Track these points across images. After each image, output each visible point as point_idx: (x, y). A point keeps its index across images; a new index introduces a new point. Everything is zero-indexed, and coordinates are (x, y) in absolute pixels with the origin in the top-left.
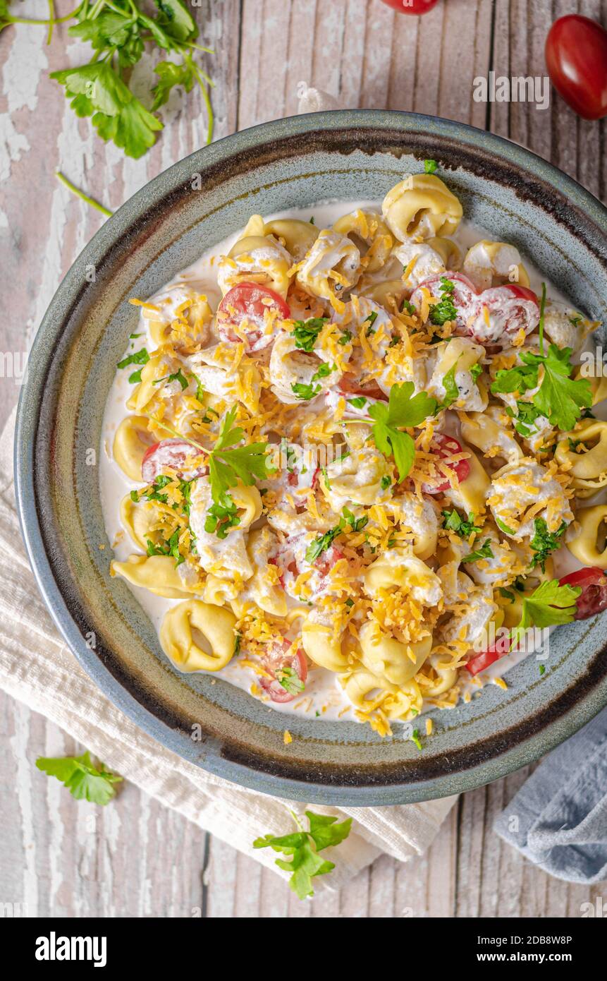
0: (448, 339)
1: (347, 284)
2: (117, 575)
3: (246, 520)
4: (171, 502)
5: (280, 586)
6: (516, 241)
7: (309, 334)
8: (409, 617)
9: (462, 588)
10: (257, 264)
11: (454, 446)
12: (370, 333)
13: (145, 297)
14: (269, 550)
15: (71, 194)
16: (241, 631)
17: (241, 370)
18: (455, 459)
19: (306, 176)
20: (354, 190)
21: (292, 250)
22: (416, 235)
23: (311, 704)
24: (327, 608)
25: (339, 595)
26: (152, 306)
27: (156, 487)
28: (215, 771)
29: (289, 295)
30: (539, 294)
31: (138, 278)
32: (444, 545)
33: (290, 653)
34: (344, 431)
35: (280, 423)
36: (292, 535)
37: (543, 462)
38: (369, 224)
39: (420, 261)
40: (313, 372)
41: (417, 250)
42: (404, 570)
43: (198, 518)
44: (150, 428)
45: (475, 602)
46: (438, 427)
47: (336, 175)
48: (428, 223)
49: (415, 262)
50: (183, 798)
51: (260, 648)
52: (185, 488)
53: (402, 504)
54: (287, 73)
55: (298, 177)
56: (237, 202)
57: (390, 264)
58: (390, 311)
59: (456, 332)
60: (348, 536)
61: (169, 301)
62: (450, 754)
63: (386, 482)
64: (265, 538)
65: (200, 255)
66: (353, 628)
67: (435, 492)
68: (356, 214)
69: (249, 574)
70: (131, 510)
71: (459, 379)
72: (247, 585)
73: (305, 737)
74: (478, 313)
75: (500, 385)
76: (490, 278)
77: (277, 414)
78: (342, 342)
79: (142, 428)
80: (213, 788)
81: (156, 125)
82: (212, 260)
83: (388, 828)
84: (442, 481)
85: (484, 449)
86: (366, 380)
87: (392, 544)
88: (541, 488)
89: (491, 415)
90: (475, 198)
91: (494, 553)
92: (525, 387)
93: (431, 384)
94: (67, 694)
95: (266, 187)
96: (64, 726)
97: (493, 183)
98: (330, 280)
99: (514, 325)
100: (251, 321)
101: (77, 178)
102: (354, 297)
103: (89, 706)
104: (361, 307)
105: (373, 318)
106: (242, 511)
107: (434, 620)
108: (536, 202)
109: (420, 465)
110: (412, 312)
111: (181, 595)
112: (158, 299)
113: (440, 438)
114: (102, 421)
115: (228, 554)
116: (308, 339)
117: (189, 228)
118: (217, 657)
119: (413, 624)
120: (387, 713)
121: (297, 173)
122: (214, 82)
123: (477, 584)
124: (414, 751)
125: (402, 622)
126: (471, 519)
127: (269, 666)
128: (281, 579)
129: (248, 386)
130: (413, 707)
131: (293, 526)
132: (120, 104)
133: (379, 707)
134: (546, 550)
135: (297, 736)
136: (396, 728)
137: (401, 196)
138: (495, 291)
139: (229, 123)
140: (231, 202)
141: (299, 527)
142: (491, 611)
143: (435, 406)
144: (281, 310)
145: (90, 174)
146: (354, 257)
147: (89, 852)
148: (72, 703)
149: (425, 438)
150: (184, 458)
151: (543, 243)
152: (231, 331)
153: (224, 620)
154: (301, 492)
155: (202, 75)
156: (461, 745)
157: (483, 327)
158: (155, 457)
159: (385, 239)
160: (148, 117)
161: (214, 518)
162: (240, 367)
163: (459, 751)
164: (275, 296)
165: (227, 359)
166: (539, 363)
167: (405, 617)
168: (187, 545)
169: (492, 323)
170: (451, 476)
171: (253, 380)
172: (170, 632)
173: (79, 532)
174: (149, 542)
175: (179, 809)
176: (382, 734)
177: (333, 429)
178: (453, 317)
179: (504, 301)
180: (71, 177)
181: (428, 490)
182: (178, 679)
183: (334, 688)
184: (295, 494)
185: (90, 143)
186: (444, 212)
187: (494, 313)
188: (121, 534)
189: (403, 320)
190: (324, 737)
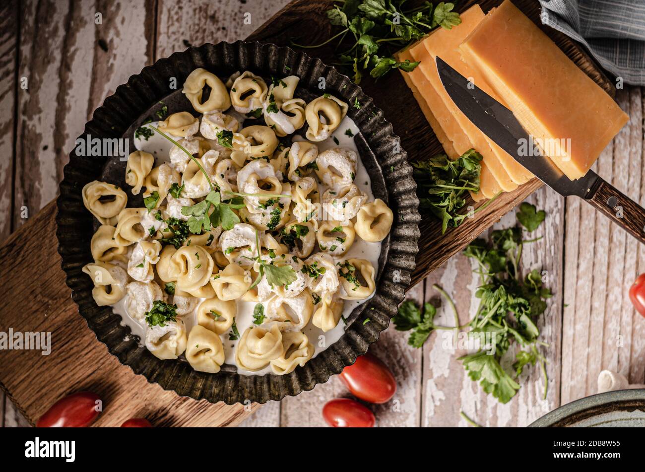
54: (588, 355)
81: (516, 386)
122: (548, 360)
132: (498, 378)
139: (556, 383)
155: (540, 357)
160: (511, 382)
185: (479, 395)
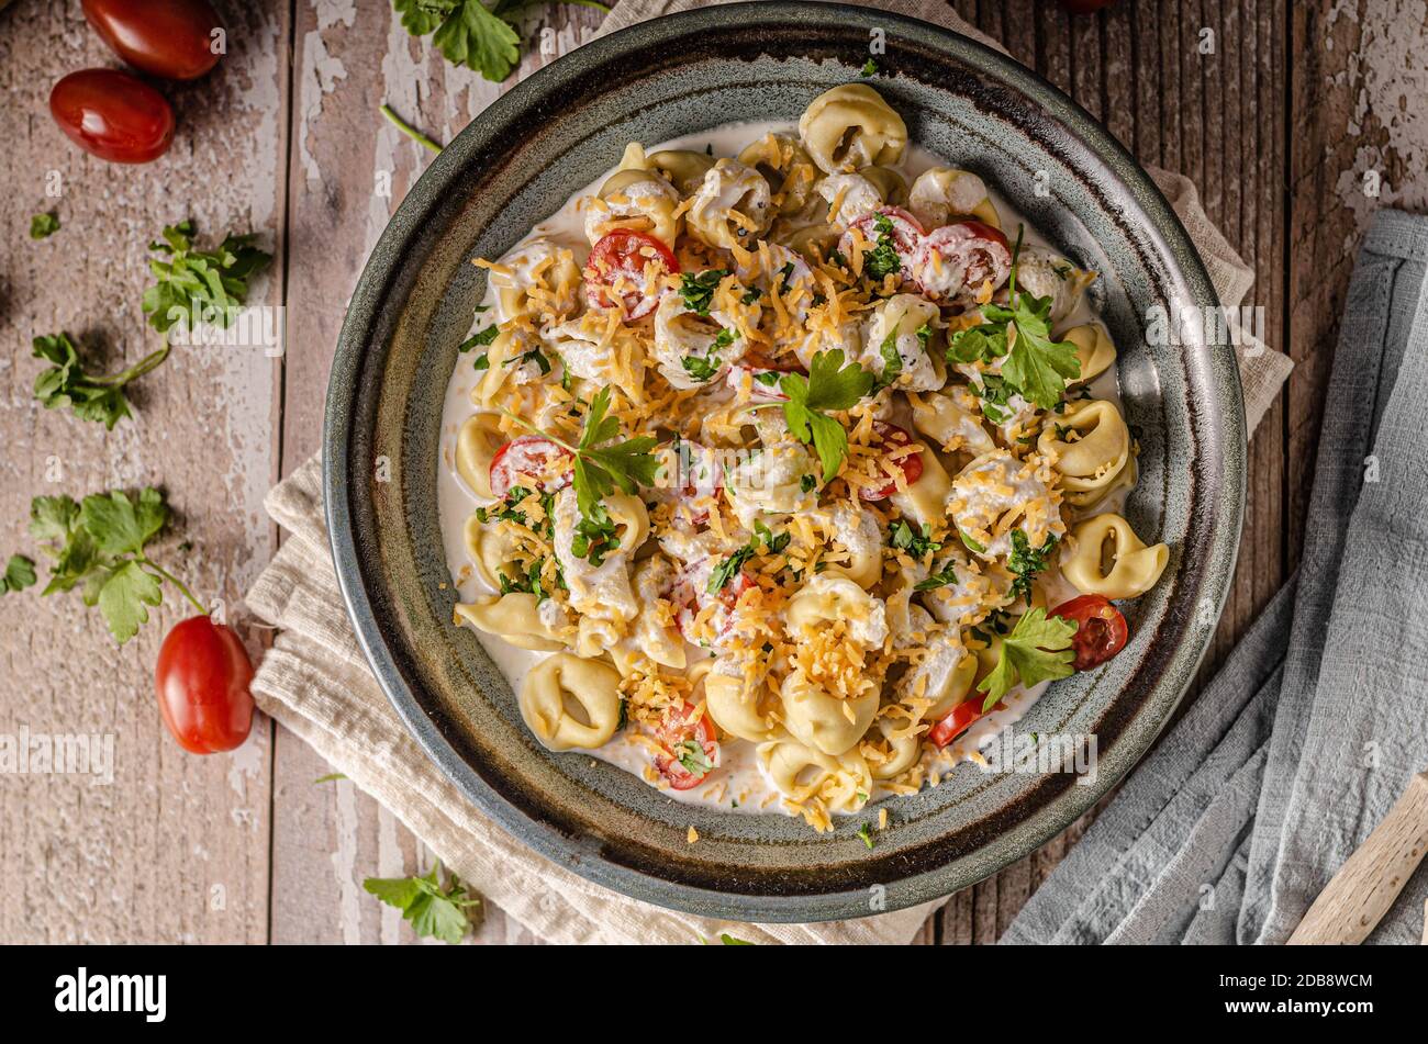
0: (889, 297)
1: (753, 228)
2: (463, 623)
3: (628, 541)
4: (530, 523)
5: (675, 628)
6: (981, 169)
7: (701, 291)
8: (844, 663)
9: (917, 626)
10: (634, 204)
11: (901, 436)
12: (785, 289)
13: (494, 256)
14: (662, 582)
15: (400, 133)
16: (628, 693)
17: (616, 343)
18: (903, 453)
19: (700, 92)
20: (763, 109)
21: (678, 182)
22: (846, 164)
23: (726, 791)
24: (737, 654)
25: (752, 635)
26: (503, 267)
27: (510, 503)
28: (593, 877)
29: (678, 247)
30: (1013, 237)
31: (482, 231)
32: (891, 568)
33: (693, 719)
34: (755, 421)
35: (672, 416)
36: (691, 562)
37: (1021, 457)
38: (782, 150)
39: (850, 195)
40: (710, 341)
41: (846, 181)
42: (836, 598)
43: (564, 539)
44: (502, 427)
45: (936, 644)
46: (881, 414)
47: (740, 91)
48: (862, 148)
49: (844, 196)
51: (653, 715)
52: (547, 502)
53: (833, 514)
55: (689, 95)
56: (610, 130)
57: (813, 204)
58: (811, 262)
59: (901, 288)
60: (763, 559)
61: (525, 260)
62: (910, 853)
63: (809, 483)
64: (655, 567)
65: (564, 200)
66: (772, 682)
67: (876, 498)
68: (765, 139)
69: (634, 611)
70: (480, 537)
71: (901, 345)
72: (630, 628)
73: (716, 835)
74: (926, 260)
75: (957, 352)
76: (943, 215)
77: (669, 406)
78: (747, 301)
79: (490, 426)
80: (599, 903)
82: (579, 203)
84: (885, 482)
85: (942, 439)
86: (781, 353)
87: (821, 567)
88: (1016, 488)
89: (951, 397)
90: (924, 114)
91: (959, 577)
92: (991, 354)
93: (866, 354)
95: (649, 108)
96: (401, 815)
97: (943, 92)
98: (731, 223)
99: (977, 275)
100: (628, 279)
101: (409, 111)
102: (762, 244)
104: (773, 257)
105: (788, 270)
106: (622, 527)
107: (881, 669)
108: (1002, 115)
109: (855, 461)
110: (841, 261)
111: (544, 644)
112: (511, 259)
113: (883, 429)
114: (440, 421)
115: (605, 586)
116: (699, 297)
117: (548, 165)
118: (596, 728)
119: (850, 672)
120: (827, 802)
121: (688, 89)
123: (937, 621)
124: (861, 850)
125: (835, 669)
126: (926, 533)
127: (666, 739)
128: (676, 618)
129: (626, 364)
130: (860, 790)
131: (691, 549)
133: (816, 793)
134: (1029, 573)
135: (705, 834)
136: (838, 821)
137: (821, 111)
138: (948, 229)
140: (602, 129)
141: (698, 551)
142: (957, 656)
143: (873, 383)
144: (666, 262)
145: (426, 107)
146: (761, 192)
148: (412, 775)
149: (863, 429)
150: (545, 461)
151: (1017, 170)
152: (603, 294)
153: (604, 678)
154: (700, 503)
156: (924, 840)
157: (934, 279)
158: (506, 461)
159: (806, 173)
161: (584, 537)
162: (614, 339)
163: (922, 848)
164: (658, 245)
165: (598, 330)
166: (1008, 320)
167: (840, 663)
168: (553, 577)
169: (945, 273)
170: (896, 474)
171: (633, 357)
172: (534, 696)
173: (411, 566)
174: (503, 577)
176: (819, 828)
177: (742, 418)
178: (896, 268)
179: (961, 243)
180: (400, 111)
181: (867, 496)
182: (545, 760)
183: (755, 768)
184: (692, 506)
186: (881, 133)
187: (948, 259)
188: (466, 570)
189: (830, 274)
190: (743, 835)
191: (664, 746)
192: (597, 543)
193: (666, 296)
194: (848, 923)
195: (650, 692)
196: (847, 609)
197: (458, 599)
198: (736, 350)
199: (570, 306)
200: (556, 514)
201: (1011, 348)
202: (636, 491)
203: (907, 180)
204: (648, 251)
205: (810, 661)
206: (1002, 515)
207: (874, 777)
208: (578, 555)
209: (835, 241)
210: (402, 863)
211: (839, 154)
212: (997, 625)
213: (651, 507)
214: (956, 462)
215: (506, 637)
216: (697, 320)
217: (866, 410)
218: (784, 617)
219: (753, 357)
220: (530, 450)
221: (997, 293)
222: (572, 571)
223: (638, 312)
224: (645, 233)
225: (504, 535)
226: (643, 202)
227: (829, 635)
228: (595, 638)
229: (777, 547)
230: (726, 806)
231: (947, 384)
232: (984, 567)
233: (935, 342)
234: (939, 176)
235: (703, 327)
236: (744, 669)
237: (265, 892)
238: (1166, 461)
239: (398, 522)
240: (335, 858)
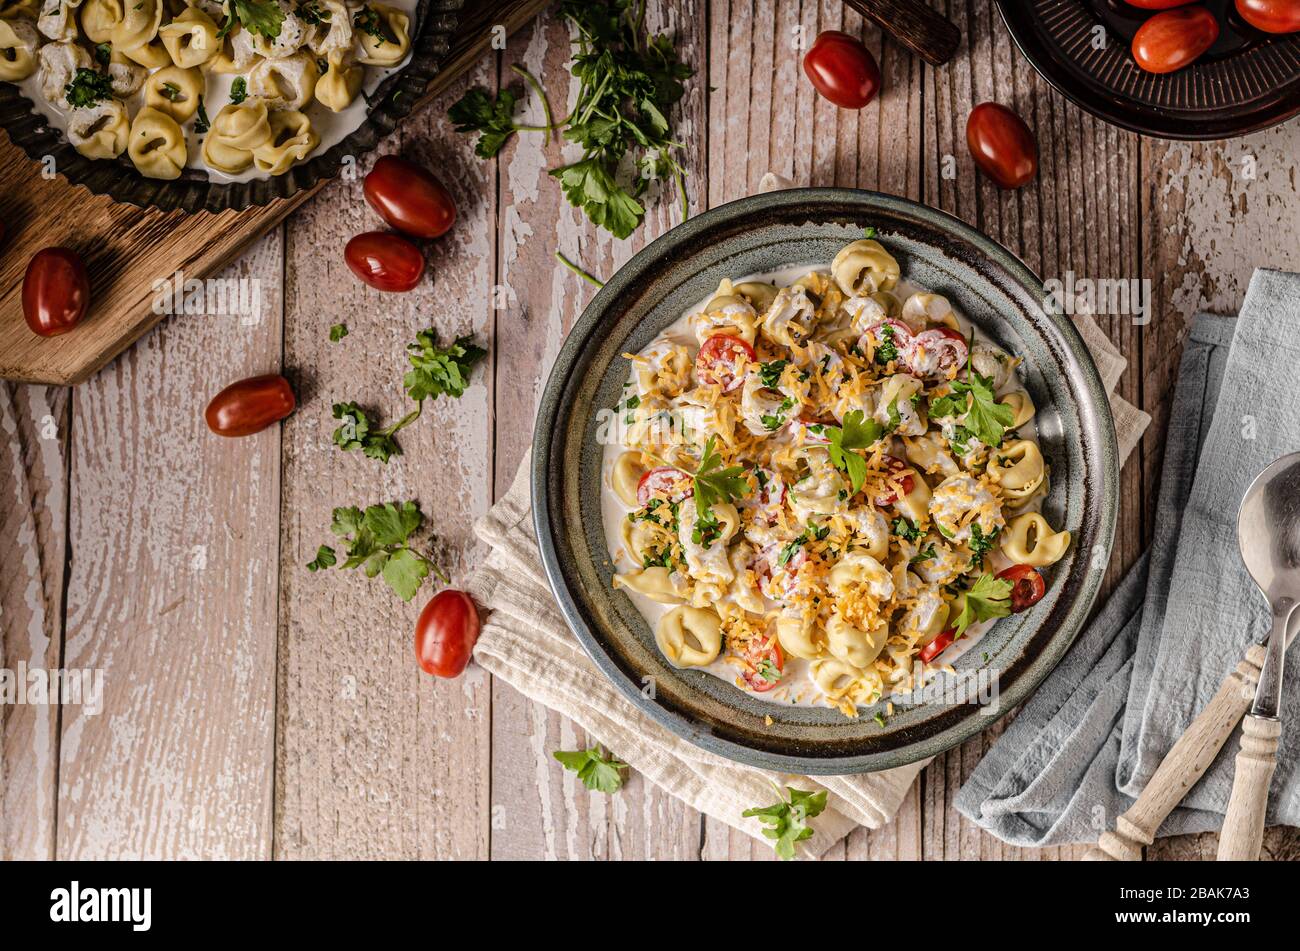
0: (891, 376)
1: (804, 333)
2: (619, 586)
3: (726, 533)
4: (662, 522)
5: (757, 588)
6: (948, 293)
7: (773, 374)
8: (867, 609)
9: (912, 585)
10: (728, 318)
11: (899, 464)
12: (825, 372)
13: (635, 352)
14: (747, 559)
15: (568, 270)
16: (726, 630)
17: (717, 407)
18: (901, 475)
19: (767, 245)
20: (807, 255)
21: (757, 306)
22: (862, 290)
23: (788, 693)
24: (797, 604)
25: (807, 592)
26: (642, 358)
27: (649, 510)
28: (708, 748)
29: (756, 345)
30: (968, 336)
31: (628, 335)
32: (894, 549)
33: (768, 646)
34: (807, 456)
35: (752, 452)
36: (765, 546)
37: (976, 477)
38: (821, 282)
39: (866, 311)
40: (778, 405)
41: (862, 302)
42: (862, 568)
43: (686, 532)
44: (643, 461)
45: (924, 597)
46: (886, 450)
47: (792, 244)
48: (871, 280)
49: (861, 311)
50: (681, 784)
51: (743, 644)
52: (674, 509)
53: (858, 515)
54: (748, 162)
55: (760, 247)
56: (709, 270)
57: (840, 316)
58: (841, 354)
59: (898, 370)
60: (814, 544)
61: (655, 354)
62: (909, 730)
63: (843, 495)
64: (743, 549)
65: (680, 315)
66: (820, 621)
67: (885, 504)
68: (810, 275)
69: (731, 578)
70: (630, 530)
71: (901, 407)
72: (729, 588)
73: (783, 721)
74: (915, 352)
75: (936, 411)
76: (924, 323)
77: (749, 446)
78: (801, 379)
79: (636, 461)
80: (708, 768)
81: (639, 211)
82: (690, 319)
83: (858, 795)
84: (891, 494)
85: (925, 466)
86: (823, 412)
87: (850, 548)
88: (974, 497)
89: (930, 439)
90: (910, 258)
91: (938, 553)
92: (957, 412)
93: (878, 412)
94: (580, 688)
95: (734, 256)
96: (577, 719)
97: (923, 244)
98: (790, 330)
99: (947, 361)
100: (724, 366)
101: (574, 257)
102: (810, 342)
103: (599, 698)
104: (817, 351)
105: (827, 359)
106: (723, 524)
107: (889, 613)
108: (961, 259)
109: (871, 481)
110: (860, 353)
111: (673, 600)
112: (646, 352)
113: (887, 460)
114: (602, 457)
115: (712, 562)
116: (772, 378)
117: (670, 292)
118: (706, 652)
119: (870, 615)
120: (854, 699)
121: (759, 243)
122: (687, 172)
123: (924, 582)
124: (877, 729)
125: (861, 613)
126: (916, 526)
127: (750, 660)
128: (758, 582)
129: (724, 420)
130: (875, 690)
131: (766, 538)
132: (609, 193)
133: (847, 693)
134: (982, 550)
135: (777, 720)
136: (861, 711)
137: (846, 258)
138: (928, 332)
139: (700, 206)
140: (704, 269)
141: (771, 538)
142: (937, 604)
143: (882, 431)
144: (749, 355)
145: (584, 253)
146: (809, 310)
147: (601, 836)
148: (584, 696)
149: (875, 460)
150: (673, 483)
151: (969, 293)
152: (708, 375)
153: (710, 621)
154: (772, 508)
155: (676, 166)
156: (917, 722)
157: (920, 364)
158: (649, 482)
159: (835, 295)
160: (632, 203)
161: (700, 530)
162: (716, 404)
163: (917, 726)
164: (744, 344)
165: (706, 398)
166: (967, 390)
167: (864, 609)
168: (678, 556)
169: (927, 360)
170: (898, 489)
171: (728, 415)
172: (666, 634)
173: (585, 550)
174: (646, 557)
175: (677, 795)
176: (849, 715)
177: (798, 454)
178: (895, 357)
179: (936, 341)
180: (568, 256)
181: (879, 503)
182: (673, 674)
183: (807, 679)
184: (767, 511)
185: (583, 226)
186: (883, 271)
187: (929, 351)
188: (620, 552)
189: (853, 361)
190: (801, 720)
191: (749, 664)
192: (707, 534)
193: (749, 377)
194: (870, 775)
195: (740, 630)
196: (869, 575)
197: (615, 571)
198: (796, 410)
199: (686, 382)
200: (680, 516)
201: (969, 407)
202: (731, 501)
203: (900, 301)
204: (738, 348)
205: (844, 608)
206: (965, 514)
207: (884, 683)
208: (695, 542)
209: (856, 340)
210: (575, 742)
211: (857, 284)
212: (961, 584)
213: (740, 511)
214: (934, 481)
215: (648, 595)
216: (770, 391)
217: (878, 449)
218: (827, 581)
219: (805, 416)
220: (664, 476)
221: (959, 372)
222: (691, 552)
223: (732, 386)
224: (735, 336)
225: (645, 530)
226: (734, 317)
227: (856, 591)
228: (707, 595)
229: (821, 536)
230: (790, 703)
231: (929, 431)
232: (953, 546)
233: (921, 404)
234: (921, 298)
235: (772, 396)
236: (802, 614)
237: (488, 762)
238: (1068, 478)
239: (577, 521)
240: (532, 739)
